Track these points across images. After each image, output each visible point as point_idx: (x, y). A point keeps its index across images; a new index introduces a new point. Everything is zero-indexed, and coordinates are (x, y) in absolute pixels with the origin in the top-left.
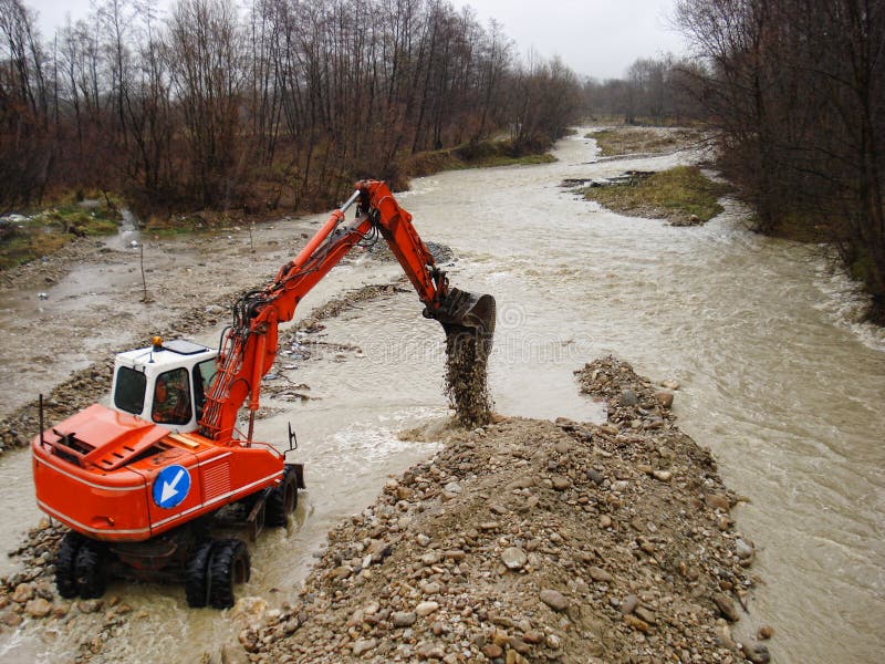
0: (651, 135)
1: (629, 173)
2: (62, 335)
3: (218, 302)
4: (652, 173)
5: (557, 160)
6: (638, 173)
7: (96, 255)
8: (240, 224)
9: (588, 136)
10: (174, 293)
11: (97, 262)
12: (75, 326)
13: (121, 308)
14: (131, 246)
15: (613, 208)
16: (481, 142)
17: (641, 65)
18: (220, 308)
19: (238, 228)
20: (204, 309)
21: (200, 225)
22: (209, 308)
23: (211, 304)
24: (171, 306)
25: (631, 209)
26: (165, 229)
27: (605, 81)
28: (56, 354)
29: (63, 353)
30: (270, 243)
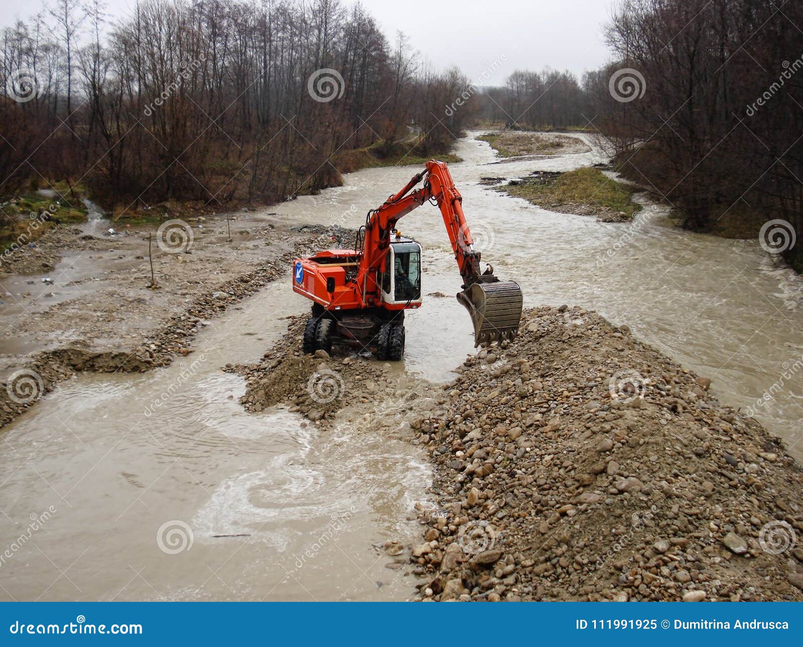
0: (537, 139)
1: (536, 173)
2: (86, 320)
3: (221, 288)
4: (558, 173)
5: (462, 160)
6: (545, 173)
7: (78, 241)
8: (202, 215)
9: (478, 139)
10: (177, 280)
11: (84, 248)
12: (95, 311)
13: (132, 294)
14: (109, 234)
15: (542, 205)
16: (395, 142)
17: (517, 76)
18: (225, 294)
19: (203, 219)
20: (212, 295)
21: (166, 215)
22: (217, 294)
23: (216, 290)
24: (180, 292)
25: (559, 205)
26: (134, 217)
27: (484, 89)
28: (90, 338)
29: (97, 337)
30: (241, 233)
